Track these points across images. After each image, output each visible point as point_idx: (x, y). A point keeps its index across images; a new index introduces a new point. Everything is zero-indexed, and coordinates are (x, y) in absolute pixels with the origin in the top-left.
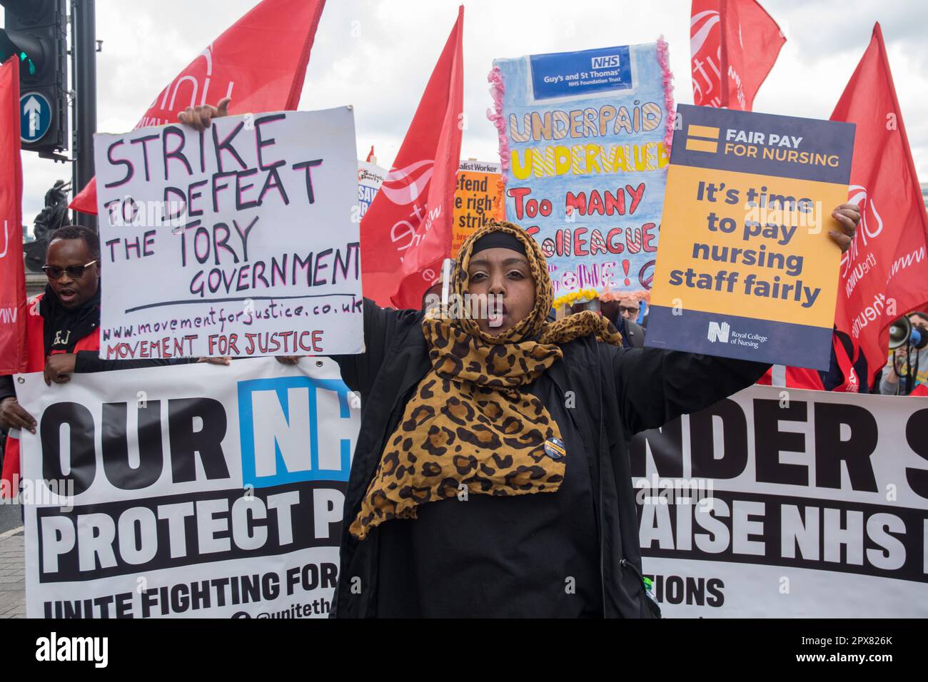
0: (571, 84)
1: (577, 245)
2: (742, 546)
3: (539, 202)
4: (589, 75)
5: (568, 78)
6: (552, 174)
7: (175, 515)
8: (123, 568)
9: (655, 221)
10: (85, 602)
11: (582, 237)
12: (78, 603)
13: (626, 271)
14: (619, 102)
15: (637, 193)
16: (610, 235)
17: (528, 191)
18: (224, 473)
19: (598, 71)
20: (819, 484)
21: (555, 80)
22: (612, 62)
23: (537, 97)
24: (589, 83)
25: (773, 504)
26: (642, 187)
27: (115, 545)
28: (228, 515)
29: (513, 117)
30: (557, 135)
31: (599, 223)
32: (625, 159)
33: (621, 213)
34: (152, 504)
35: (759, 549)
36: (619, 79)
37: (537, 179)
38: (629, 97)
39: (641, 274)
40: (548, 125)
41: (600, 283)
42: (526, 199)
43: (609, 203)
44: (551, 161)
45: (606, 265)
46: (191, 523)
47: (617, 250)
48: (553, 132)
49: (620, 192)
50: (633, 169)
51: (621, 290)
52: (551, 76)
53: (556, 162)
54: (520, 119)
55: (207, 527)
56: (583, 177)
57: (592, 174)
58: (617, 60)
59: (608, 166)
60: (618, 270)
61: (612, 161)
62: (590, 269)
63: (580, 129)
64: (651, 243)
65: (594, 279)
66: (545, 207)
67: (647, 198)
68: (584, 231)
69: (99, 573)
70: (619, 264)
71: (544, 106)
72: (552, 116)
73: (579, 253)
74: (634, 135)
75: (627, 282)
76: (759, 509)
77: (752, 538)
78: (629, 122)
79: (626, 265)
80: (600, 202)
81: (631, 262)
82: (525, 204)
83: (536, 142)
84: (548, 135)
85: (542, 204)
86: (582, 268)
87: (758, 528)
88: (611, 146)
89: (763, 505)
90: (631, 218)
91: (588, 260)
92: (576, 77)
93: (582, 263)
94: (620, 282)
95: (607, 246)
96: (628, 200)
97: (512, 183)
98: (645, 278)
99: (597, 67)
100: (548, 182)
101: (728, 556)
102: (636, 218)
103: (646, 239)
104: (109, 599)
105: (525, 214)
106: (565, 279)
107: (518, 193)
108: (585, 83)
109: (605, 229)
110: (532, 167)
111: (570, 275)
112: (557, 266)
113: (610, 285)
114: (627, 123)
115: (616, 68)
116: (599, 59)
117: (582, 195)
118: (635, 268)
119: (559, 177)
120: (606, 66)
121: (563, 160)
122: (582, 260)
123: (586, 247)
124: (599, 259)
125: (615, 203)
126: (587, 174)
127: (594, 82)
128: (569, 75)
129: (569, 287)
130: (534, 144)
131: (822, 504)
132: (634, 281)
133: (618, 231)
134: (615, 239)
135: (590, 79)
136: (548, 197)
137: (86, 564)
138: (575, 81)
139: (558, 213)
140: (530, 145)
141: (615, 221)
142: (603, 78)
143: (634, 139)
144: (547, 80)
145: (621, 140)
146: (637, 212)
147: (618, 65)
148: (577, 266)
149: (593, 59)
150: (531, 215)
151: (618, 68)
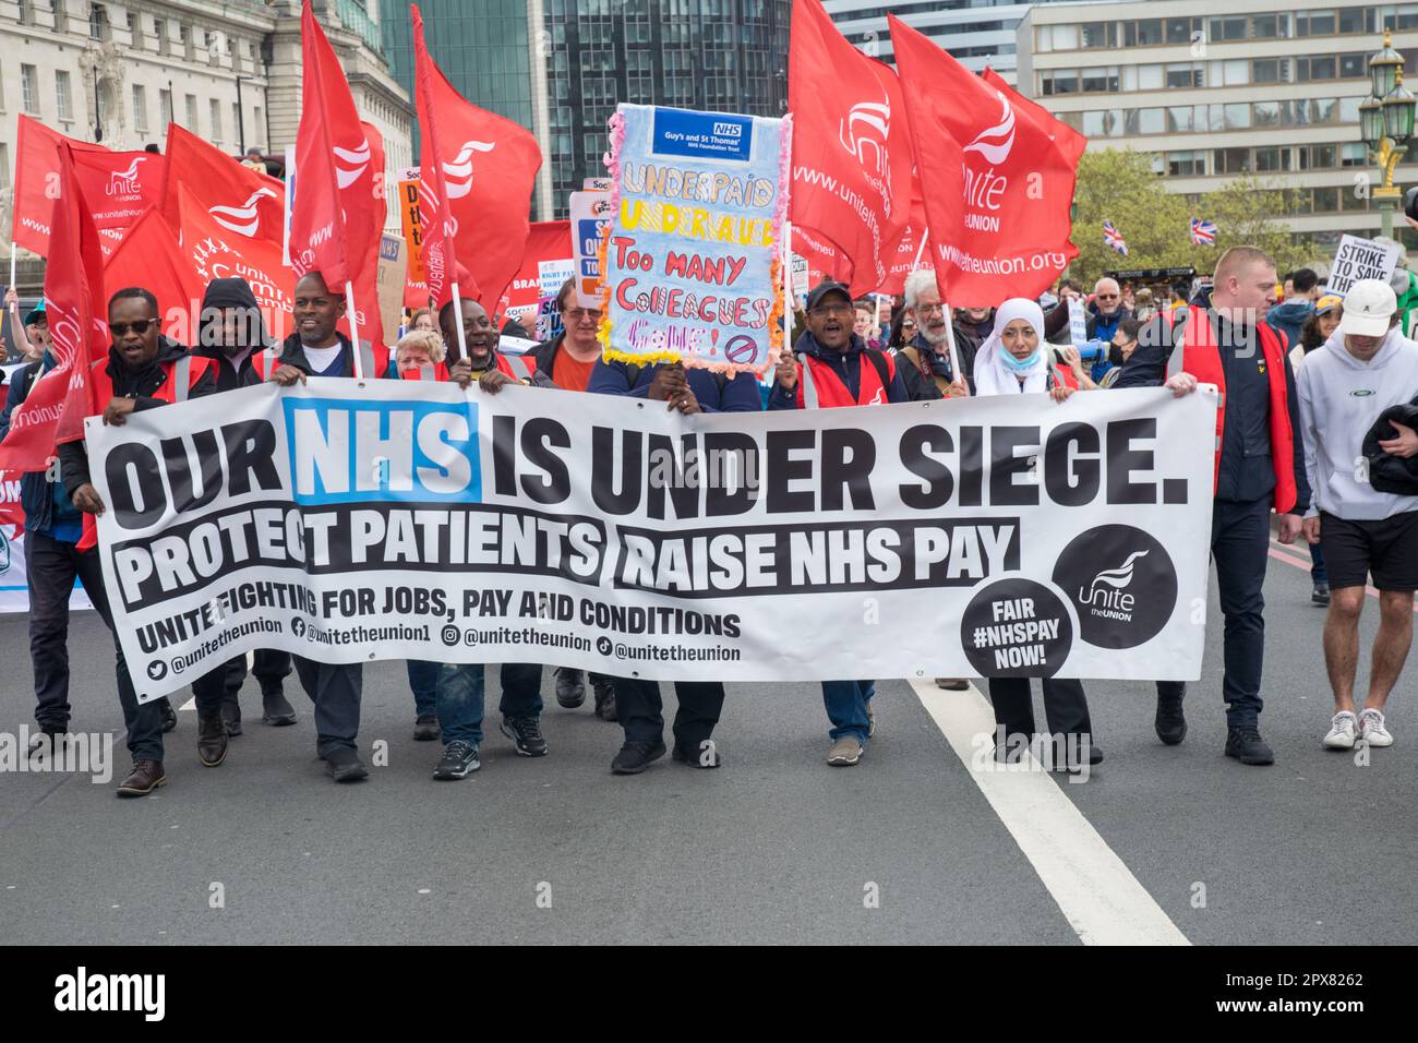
0: (690, 145)
1: (671, 305)
2: (756, 579)
3: (641, 256)
4: (710, 140)
5: (688, 138)
6: (658, 230)
7: (235, 525)
8: (202, 582)
9: (749, 297)
10: (176, 617)
11: (677, 298)
12: (169, 621)
13: (714, 340)
14: (734, 172)
15: (738, 266)
16: (704, 302)
17: (632, 242)
18: (276, 485)
19: (719, 137)
20: (824, 508)
21: (676, 137)
22: (733, 131)
23: (655, 151)
24: (709, 147)
25: (783, 533)
26: (743, 261)
27: (191, 563)
28: (282, 524)
29: (629, 165)
30: (669, 192)
31: (694, 288)
32: (731, 230)
33: (719, 283)
34: (213, 518)
35: (771, 579)
36: (737, 150)
37: (642, 232)
38: (746, 170)
39: (728, 346)
40: (662, 181)
41: (687, 347)
42: (629, 249)
43: (709, 271)
44: (659, 217)
45: (696, 331)
46: (250, 531)
47: (710, 318)
48: (665, 189)
49: (721, 262)
50: (737, 241)
51: (705, 358)
52: (672, 133)
53: (664, 219)
54: (636, 170)
55: (265, 535)
56: (688, 240)
57: (697, 238)
58: (739, 130)
59: (713, 233)
60: (707, 337)
61: (717, 229)
62: (679, 332)
63: (692, 192)
64: (743, 318)
65: (682, 342)
66: (646, 262)
67: (746, 273)
68: (680, 292)
69: (182, 590)
70: (709, 333)
71: (662, 161)
72: (667, 173)
73: (671, 313)
74: (743, 208)
75: (713, 352)
76: (770, 540)
77: (764, 569)
78: (740, 192)
79: (715, 334)
80: (700, 267)
81: (720, 333)
82: (627, 255)
83: (648, 195)
84: (661, 190)
85: (644, 258)
86: (672, 329)
87: (770, 559)
88: (720, 215)
89: (773, 536)
90: (727, 290)
91: (680, 322)
92: (697, 138)
93: (672, 324)
94: (706, 351)
95: (699, 312)
96: (728, 270)
97: (618, 232)
98: (730, 352)
99: (719, 133)
100: (653, 237)
101: (743, 590)
102: (732, 290)
103: (738, 313)
104: (196, 612)
105: (626, 264)
106: (654, 336)
107: (623, 242)
108: (704, 147)
109: (701, 295)
110: (640, 220)
111: (659, 334)
112: (649, 322)
113: (696, 351)
114: (739, 194)
115: (735, 138)
116: (721, 125)
117: (684, 257)
118: (723, 339)
119: (665, 235)
120: (728, 133)
121: (671, 218)
122: (674, 321)
123: (679, 309)
124: (690, 323)
125: (714, 271)
126: (692, 237)
127: (713, 147)
128: (691, 135)
129: (656, 345)
130: (645, 197)
131: (827, 527)
132: (720, 351)
133: (713, 300)
134: (709, 307)
135: (710, 143)
136: (650, 252)
137: (168, 584)
138: (695, 142)
139: (657, 271)
140: (640, 197)
141: (711, 289)
142: (723, 145)
143: (743, 212)
144: (668, 135)
145: (729, 211)
146: (734, 284)
147: (739, 135)
148: (668, 325)
149: (716, 125)
150: (632, 267)
151: (738, 138)
